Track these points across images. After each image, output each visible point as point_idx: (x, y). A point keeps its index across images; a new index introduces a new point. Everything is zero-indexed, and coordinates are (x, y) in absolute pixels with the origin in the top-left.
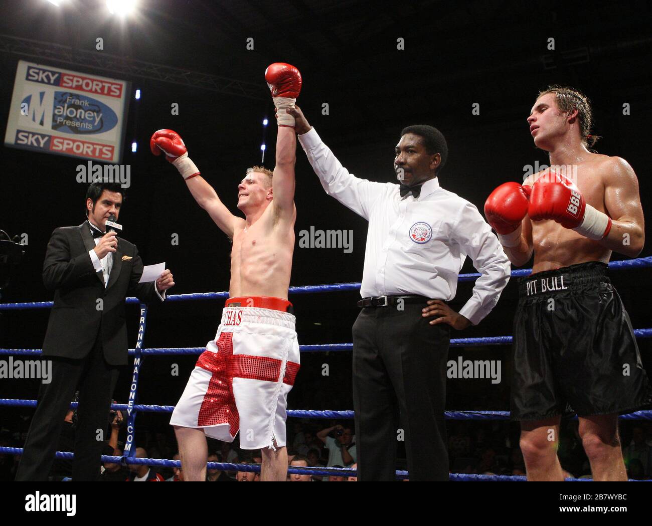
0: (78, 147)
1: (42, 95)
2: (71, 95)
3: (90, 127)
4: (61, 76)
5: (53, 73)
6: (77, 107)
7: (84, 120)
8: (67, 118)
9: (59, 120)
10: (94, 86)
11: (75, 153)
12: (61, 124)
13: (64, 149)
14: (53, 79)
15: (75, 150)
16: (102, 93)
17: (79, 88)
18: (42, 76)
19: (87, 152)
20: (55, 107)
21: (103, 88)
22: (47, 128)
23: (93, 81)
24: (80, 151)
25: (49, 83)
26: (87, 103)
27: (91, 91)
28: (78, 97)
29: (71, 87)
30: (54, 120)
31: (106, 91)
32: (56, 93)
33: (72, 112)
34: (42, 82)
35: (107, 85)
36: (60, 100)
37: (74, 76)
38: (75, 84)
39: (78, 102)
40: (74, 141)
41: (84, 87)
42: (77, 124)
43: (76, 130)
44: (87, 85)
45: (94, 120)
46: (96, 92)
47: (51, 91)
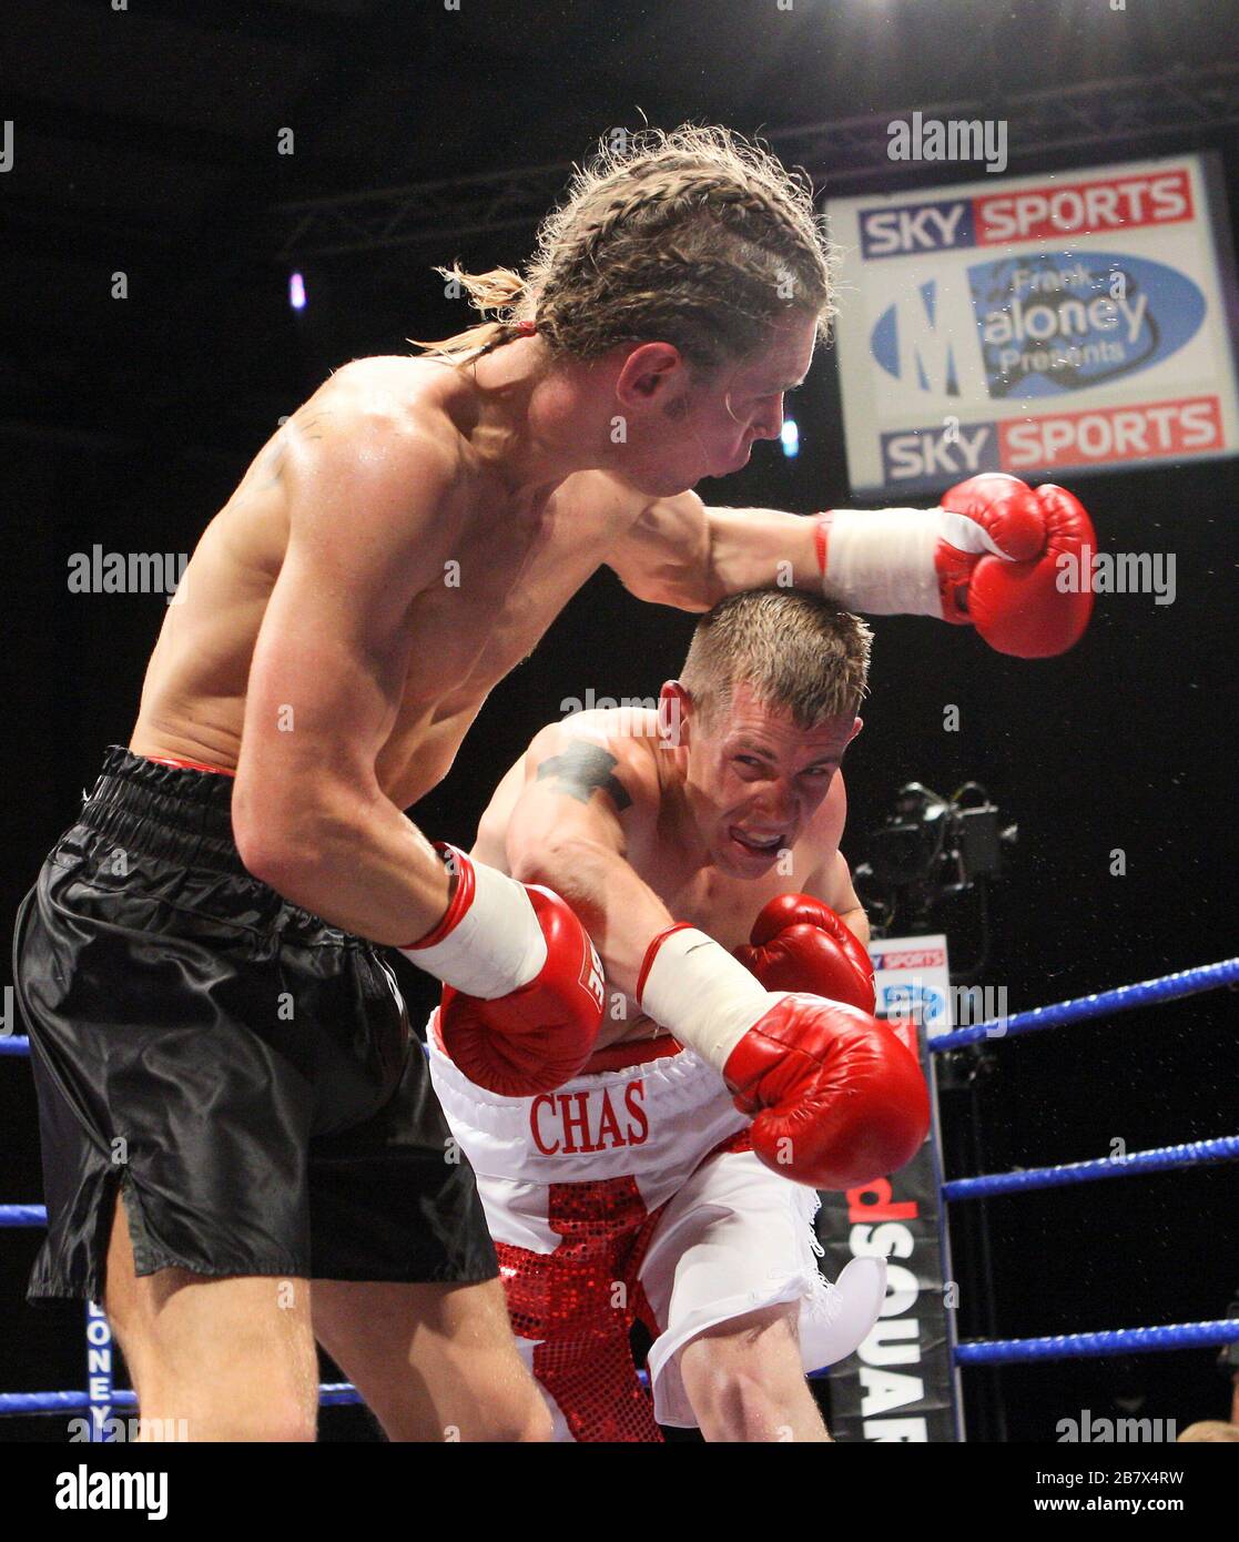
0: (1094, 435)
1: (928, 292)
2: (1024, 263)
3: (1116, 353)
5: (945, 208)
6: (1055, 299)
7: (1090, 336)
8: (1031, 346)
9: (1006, 360)
10: (1090, 207)
11: (1087, 459)
12: (1017, 373)
13: (1050, 456)
14: (947, 227)
15: (1086, 448)
16: (1127, 222)
17: (1043, 229)
18: (912, 229)
19: (1129, 445)
20: (982, 320)
21: (1123, 207)
23: (1080, 190)
24: (1103, 448)
25: (940, 246)
26: (1080, 276)
27: (1085, 228)
28: (1047, 263)
29: (1016, 238)
30: (991, 367)
31: (1136, 211)
32: (974, 273)
33: (1040, 322)
34: (918, 248)
35: (1133, 192)
36: (989, 291)
37: (1014, 196)
38: (1025, 220)
39: (1052, 281)
40: (1074, 418)
41: (1058, 221)
42: (1062, 358)
43: (1071, 379)
44: (1067, 210)
45: (1124, 325)
46: (1103, 225)
47: (952, 270)
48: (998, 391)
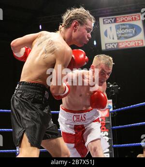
0: (129, 44)
1: (111, 28)
2: (121, 25)
3: (132, 35)
4: (116, 18)
5: (113, 18)
6: (125, 29)
8: (122, 34)
9: (119, 36)
10: (129, 19)
12: (120, 37)
13: (124, 46)
14: (113, 21)
15: (128, 45)
16: (133, 20)
17: (123, 21)
18: (109, 21)
19: (133, 45)
20: (117, 31)
22: (116, 40)
23: (128, 17)
25: (112, 23)
26: (128, 26)
27: (128, 21)
28: (124, 25)
29: (121, 22)
30: (118, 36)
31: (134, 19)
33: (123, 31)
34: (110, 23)
35: (134, 17)
36: (117, 28)
38: (121, 20)
39: (124, 27)
40: (127, 42)
41: (125, 20)
42: (126, 35)
43: (126, 38)
44: (126, 19)
45: (132, 32)
46: (130, 20)
47: (113, 25)
48: (118, 39)
